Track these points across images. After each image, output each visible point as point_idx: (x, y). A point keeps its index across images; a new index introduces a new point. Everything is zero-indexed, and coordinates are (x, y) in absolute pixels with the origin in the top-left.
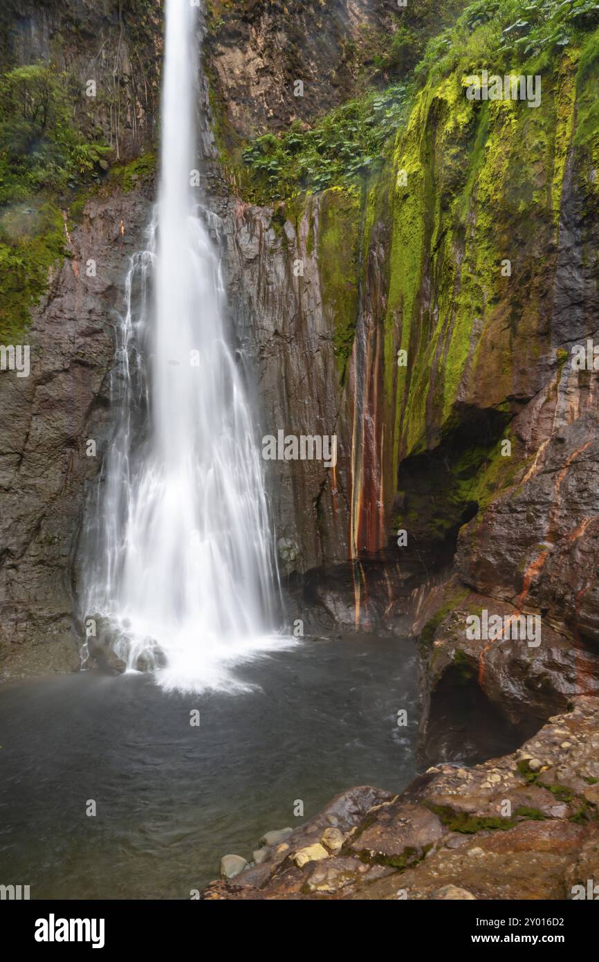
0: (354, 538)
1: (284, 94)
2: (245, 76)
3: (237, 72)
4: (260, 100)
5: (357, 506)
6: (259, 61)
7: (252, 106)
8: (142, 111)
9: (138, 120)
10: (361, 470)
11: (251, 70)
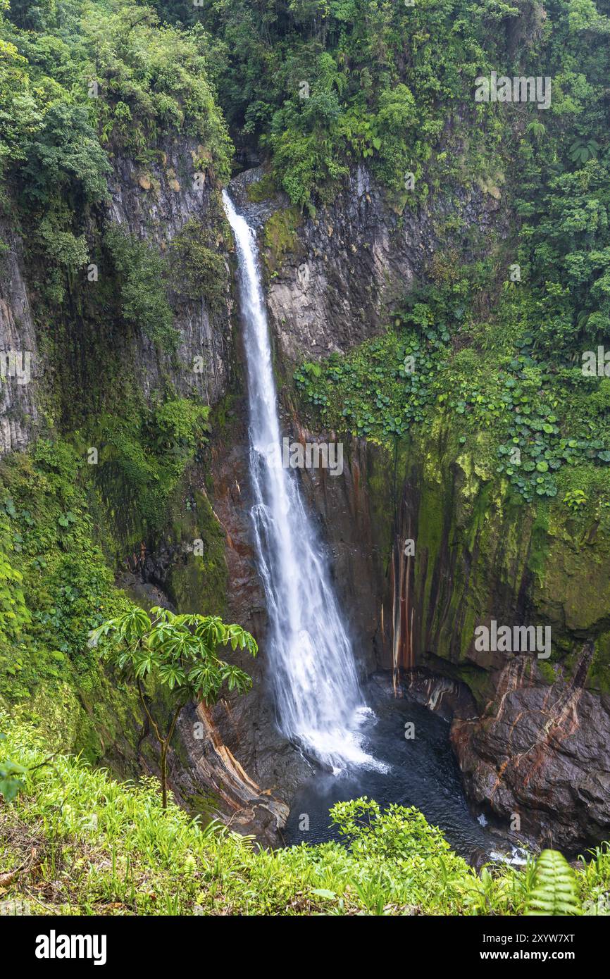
0: (396, 658)
1: (324, 328)
2: (292, 311)
3: (286, 307)
4: (305, 332)
5: (397, 644)
6: (305, 300)
7: (298, 334)
8: (221, 361)
9: (219, 371)
10: (399, 627)
11: (297, 305)
